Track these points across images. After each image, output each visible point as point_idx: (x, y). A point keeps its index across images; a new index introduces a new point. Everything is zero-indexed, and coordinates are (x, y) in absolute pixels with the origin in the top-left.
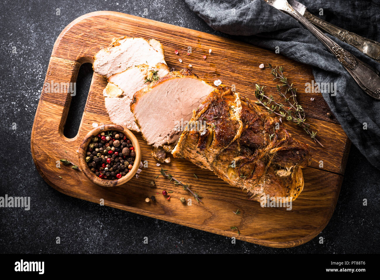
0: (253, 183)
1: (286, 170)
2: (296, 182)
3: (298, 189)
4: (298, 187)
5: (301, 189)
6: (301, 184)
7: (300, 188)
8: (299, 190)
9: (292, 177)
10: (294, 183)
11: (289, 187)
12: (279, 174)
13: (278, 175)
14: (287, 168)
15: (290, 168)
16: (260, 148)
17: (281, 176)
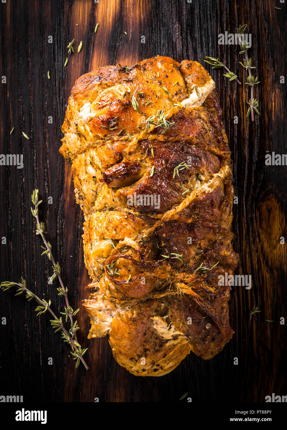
0: (113, 292)
1: (170, 328)
2: (164, 357)
3: (155, 367)
4: (158, 365)
5: (161, 373)
6: (167, 367)
7: (161, 370)
8: (156, 370)
9: (167, 344)
10: (160, 354)
11: (148, 352)
12: (154, 322)
13: (152, 321)
14: (173, 327)
15: (178, 333)
16: (171, 264)
17: (155, 327)
